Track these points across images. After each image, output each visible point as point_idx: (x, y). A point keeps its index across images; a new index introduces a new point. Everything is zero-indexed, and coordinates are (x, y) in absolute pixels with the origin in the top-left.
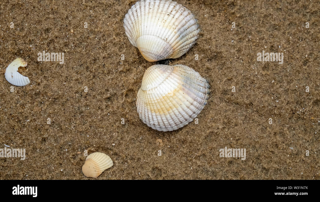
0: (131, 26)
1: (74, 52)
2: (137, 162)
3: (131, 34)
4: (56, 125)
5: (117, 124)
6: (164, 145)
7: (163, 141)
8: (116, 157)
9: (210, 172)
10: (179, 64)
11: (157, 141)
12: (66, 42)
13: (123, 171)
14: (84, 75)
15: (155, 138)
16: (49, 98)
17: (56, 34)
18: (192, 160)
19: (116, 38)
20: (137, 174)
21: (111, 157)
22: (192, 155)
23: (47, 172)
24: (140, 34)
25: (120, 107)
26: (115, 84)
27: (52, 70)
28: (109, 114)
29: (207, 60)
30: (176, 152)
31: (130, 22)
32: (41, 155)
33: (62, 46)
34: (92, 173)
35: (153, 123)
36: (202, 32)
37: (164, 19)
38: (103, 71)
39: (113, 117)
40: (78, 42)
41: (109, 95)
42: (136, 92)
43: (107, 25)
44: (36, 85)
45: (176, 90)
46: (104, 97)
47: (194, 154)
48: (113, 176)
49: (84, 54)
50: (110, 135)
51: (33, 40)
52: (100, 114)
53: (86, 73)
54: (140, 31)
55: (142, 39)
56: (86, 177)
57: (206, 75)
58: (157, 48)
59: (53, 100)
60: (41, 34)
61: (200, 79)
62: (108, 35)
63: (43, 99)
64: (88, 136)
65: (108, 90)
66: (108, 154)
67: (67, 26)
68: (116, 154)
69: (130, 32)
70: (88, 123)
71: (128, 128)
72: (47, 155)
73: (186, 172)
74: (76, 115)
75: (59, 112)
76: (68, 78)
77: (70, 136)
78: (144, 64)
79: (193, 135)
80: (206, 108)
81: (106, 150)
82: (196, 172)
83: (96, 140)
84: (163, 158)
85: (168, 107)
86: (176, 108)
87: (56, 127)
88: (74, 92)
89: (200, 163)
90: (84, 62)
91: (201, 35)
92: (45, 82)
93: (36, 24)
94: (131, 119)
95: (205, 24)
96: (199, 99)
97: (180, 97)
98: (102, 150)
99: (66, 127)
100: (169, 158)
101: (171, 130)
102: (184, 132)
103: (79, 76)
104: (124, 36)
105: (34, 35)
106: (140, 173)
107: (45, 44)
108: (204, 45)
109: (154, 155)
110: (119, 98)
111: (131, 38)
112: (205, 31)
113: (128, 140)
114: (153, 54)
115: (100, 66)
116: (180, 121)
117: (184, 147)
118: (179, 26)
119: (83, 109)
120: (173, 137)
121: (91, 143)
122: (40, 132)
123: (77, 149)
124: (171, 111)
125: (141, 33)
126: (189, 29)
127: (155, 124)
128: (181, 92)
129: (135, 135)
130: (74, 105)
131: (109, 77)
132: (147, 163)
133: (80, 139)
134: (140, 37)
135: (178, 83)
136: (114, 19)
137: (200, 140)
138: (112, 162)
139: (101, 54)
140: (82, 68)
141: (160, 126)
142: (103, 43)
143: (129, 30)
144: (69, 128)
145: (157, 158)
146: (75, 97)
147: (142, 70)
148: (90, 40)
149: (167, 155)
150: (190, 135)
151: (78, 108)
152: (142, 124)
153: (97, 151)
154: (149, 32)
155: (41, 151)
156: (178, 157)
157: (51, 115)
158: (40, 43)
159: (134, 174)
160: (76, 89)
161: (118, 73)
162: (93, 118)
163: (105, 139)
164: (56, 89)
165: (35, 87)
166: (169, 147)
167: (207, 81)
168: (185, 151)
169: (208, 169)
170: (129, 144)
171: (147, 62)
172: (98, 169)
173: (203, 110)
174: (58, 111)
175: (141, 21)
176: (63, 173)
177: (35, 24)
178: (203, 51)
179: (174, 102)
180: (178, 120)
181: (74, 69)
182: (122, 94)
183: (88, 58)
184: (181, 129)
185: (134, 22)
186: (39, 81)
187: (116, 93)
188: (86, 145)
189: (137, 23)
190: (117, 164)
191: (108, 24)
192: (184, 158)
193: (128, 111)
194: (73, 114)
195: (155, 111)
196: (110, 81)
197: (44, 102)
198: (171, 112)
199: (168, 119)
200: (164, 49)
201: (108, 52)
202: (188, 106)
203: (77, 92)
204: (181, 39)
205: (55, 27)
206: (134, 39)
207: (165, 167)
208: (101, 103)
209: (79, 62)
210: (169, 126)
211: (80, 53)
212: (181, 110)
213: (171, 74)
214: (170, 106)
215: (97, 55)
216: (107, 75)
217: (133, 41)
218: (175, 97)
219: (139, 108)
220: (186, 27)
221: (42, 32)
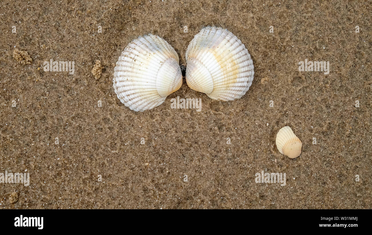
0: (144, 102)
1: (170, 162)
2: (285, 102)
3: (153, 103)
4: (247, 184)
5: (246, 121)
6: (268, 76)
7: (264, 77)
8: (280, 123)
9: (297, 28)
10: (185, 56)
11: (263, 83)
12: (159, 171)
13: (295, 116)
14: (194, 153)
15: (260, 85)
16: (218, 190)
17: (149, 181)
18: (284, 46)
19: (156, 119)
20: (298, 102)
21: (281, 128)
22: (279, 46)
23: (296, 194)
24: (154, 90)
25: (229, 117)
26: (204, 122)
27: (188, 187)
28: (236, 129)
29: (182, 28)
30: (276, 63)
31: (140, 103)
32: (277, 201)
33: (163, 176)
34: (297, 146)
35: (246, 83)
36: (152, 32)
37: (140, 65)
38: (191, 133)
39: (239, 124)
40: (159, 158)
41: (216, 128)
42: (213, 101)
43: (142, 127)
44: (203, 204)
45: (215, 55)
46: (218, 133)
47: (278, 44)
48: (300, 126)
49: (172, 153)
50: (258, 128)
51: (155, 206)
52: (236, 137)
53: (192, 151)
54: (151, 90)
55: (160, 88)
56: (301, 155)
57: (197, 29)
58: (170, 72)
59: (220, 186)
60: (149, 197)
61: (203, 33)
62: (153, 127)
63: (219, 197)
64: (259, 150)
65: (211, 129)
66: (277, 131)
67: (141, 170)
68: (277, 123)
69: (150, 103)
70: (245, 150)
71: (249, 111)
72: (278, 194)
73: (297, 51)
74: (237, 162)
75: (233, 181)
76: (197, 169)
77: (258, 170)
78: (183, 92)
79: (259, 45)
80: (231, 30)
81: (273, 134)
82: (297, 42)
83: (263, 142)
84: (282, 76)
85: (232, 63)
86: (232, 56)
87: (248, 183)
88: (212, 163)
89: (287, 37)
90: (180, 153)
91: (155, 32)
92: (201, 195)
93: (138, 202)
94: (240, 107)
95: (143, 29)
96: (224, 34)
97: (222, 50)
98: (273, 137)
99: (248, 173)
100: (281, 71)
101: (252, 67)
102: (255, 54)
103: (196, 158)
104: (153, 111)
105: (150, 205)
106: (298, 98)
107: (159, 193)
108: (166, 30)
109: (278, 85)
110: (219, 118)
111: (156, 103)
112: (151, 29)
113: (262, 110)
114: (176, 77)
115: (185, 136)
116: (245, 55)
117: (271, 55)
118: (148, 50)
119: (230, 154)
120: (260, 66)
121: (266, 147)
122: (253, 201)
123: (272, 162)
124: (235, 62)
125: (154, 88)
126: (150, 42)
127: (247, 81)
128: (217, 49)
129: (257, 105)
130: (226, 164)
131: (197, 127)
132: (287, 92)
133: (261, 159)
134: (158, 90)
135: (207, 52)
136: (135, 121)
137: (264, 36)
138: (285, 127)
139: (172, 134)
140: (187, 155)
141: (249, 76)
142: (161, 132)
143: (149, 104)
144: (250, 169)
145: (282, 82)
146: (217, 163)
147: (190, 95)
148: (157, 146)
149: (279, 72)
150: (259, 48)
151: (230, 160)
152: (246, 97)
153: (274, 142)
154: (153, 80)
155: (274, 201)
156: (281, 61)
157: (236, 189)
158: (159, 199)
159: (299, 105)
160: (209, 161)
161: (193, 118)
162: (240, 144)
163: (262, 133)
164: (208, 183)
165: (205, 206)
166: (269, 71)
167: (203, 28)
168: (274, 53)
169: (294, 29)
170: (267, 110)
171: (181, 89)
172: (293, 141)
173: (233, 33)
174: (231, 180)
175: (140, 89)
176: (297, 177)
177: (138, 204)
178: (172, 31)
179: (227, 57)
180: (244, 56)
181: (187, 163)
182: (215, 114)
183: (176, 148)
184: (252, 57)
185: (140, 98)
186: (199, 200)
187: (214, 121)
188: (268, 152)
189: (142, 94)
190: (288, 121)
191: (140, 127)
192: (282, 54)
193: (233, 109)
194: (235, 166)
195: (235, 79)
196: (201, 126)
197: (221, 196)
198: (237, 61)
199: (243, 66)
200: (172, 66)
201: (171, 127)
202: (230, 45)
203: (212, 161)
204: (160, 49)
205: (142, 182)
206: (158, 99)
207: (292, 73)
208: (225, 136)
209: (180, 159)
210: (250, 66)
211: (170, 157)
212: (234, 52)
213: (198, 59)
214: (230, 61)
215: (173, 139)
216: (195, 130)
217: (159, 101)
218: (222, 56)
219: (230, 97)
220: (147, 44)
221: (147, 197)
